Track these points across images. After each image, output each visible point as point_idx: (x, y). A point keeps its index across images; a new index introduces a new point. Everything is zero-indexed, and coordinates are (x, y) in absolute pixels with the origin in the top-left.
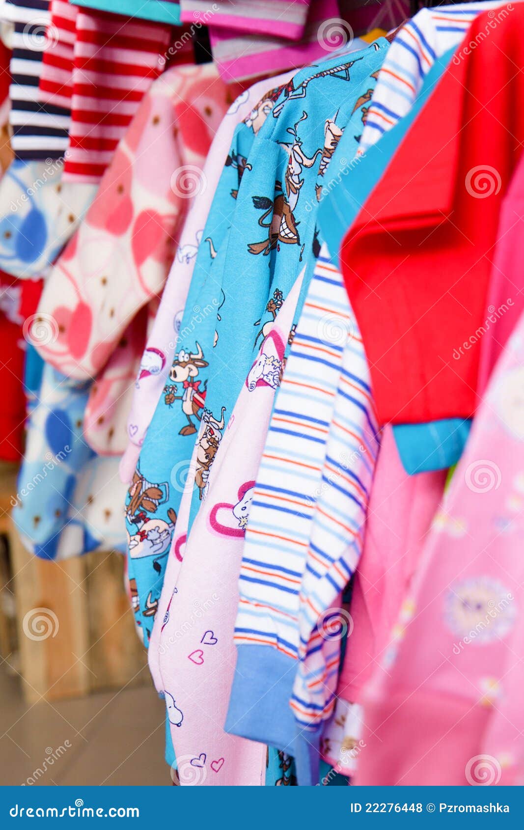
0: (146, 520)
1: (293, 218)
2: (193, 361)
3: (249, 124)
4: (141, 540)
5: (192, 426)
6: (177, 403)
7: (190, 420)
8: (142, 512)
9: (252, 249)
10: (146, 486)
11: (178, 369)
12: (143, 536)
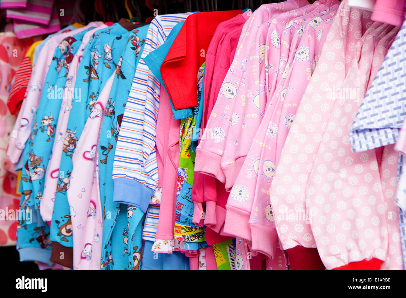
0: (37, 168)
1: (96, 72)
2: (50, 119)
3: (59, 48)
4: (36, 174)
5: (50, 139)
6: (45, 132)
7: (49, 137)
8: (35, 166)
9: (84, 81)
10: (36, 157)
11: (45, 121)
12: (36, 173)
